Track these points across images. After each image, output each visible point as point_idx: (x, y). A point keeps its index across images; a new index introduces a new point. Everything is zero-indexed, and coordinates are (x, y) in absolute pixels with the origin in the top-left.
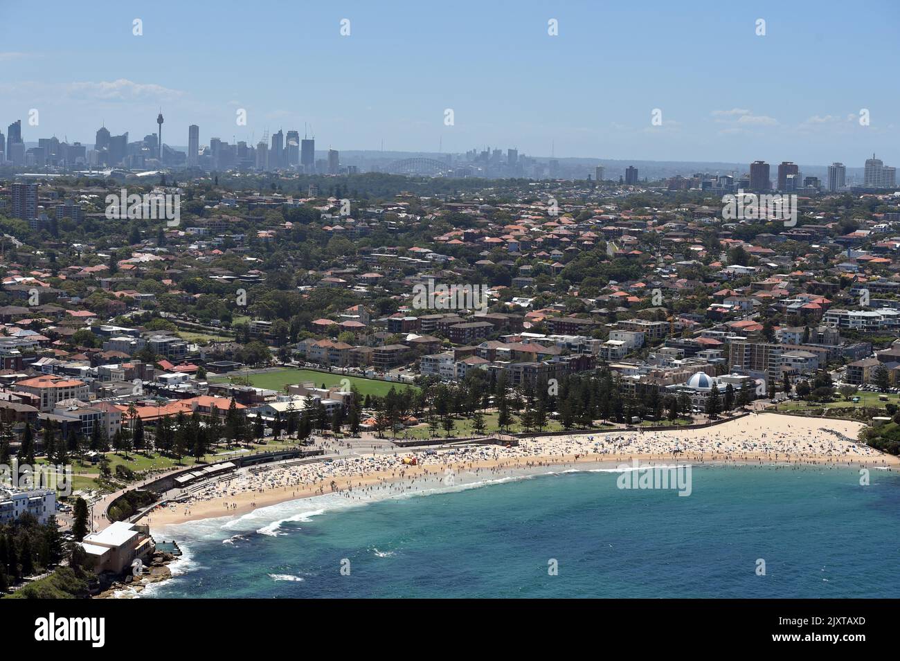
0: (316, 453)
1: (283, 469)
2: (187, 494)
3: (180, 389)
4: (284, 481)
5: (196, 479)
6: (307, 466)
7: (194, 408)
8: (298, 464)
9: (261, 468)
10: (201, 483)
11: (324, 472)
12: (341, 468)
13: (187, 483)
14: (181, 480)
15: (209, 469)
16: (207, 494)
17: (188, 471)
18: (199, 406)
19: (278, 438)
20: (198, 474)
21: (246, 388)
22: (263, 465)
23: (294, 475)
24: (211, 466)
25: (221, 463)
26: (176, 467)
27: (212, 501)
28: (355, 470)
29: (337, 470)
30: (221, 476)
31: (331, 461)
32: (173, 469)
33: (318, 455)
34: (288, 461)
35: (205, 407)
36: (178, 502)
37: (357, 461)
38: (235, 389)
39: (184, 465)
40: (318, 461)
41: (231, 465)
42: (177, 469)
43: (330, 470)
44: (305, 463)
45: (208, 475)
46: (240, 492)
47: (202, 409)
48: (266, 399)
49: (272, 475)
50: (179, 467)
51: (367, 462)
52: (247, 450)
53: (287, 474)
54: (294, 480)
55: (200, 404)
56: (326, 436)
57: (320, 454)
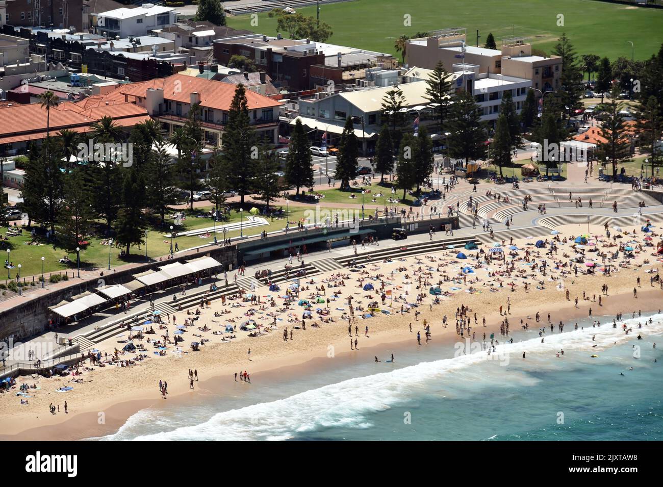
0: (438, 226)
1: (346, 271)
2: (76, 350)
3: (143, 49)
4: (338, 307)
5: (112, 306)
6: (410, 261)
7: (151, 106)
8: (387, 256)
9: (287, 269)
10: (121, 317)
11: (447, 280)
12: (494, 267)
13: (86, 317)
14: (65, 310)
15: (149, 278)
16: (130, 348)
17: (91, 286)
18: (166, 101)
19: (351, 182)
20: (116, 291)
21: (302, 46)
22: (294, 262)
23: (369, 287)
24: (156, 268)
25: (183, 260)
26: (63, 272)
27: (138, 368)
28: (529, 272)
29: (483, 273)
30: (179, 296)
31: (475, 247)
32: (54, 280)
33: (442, 229)
34: (361, 249)
35: (179, 104)
36: (45, 373)
37: (541, 245)
38: (275, 49)
39: (88, 267)
40: (443, 246)
41: (209, 263)
42: (66, 278)
43: (464, 272)
44: (404, 251)
45: (147, 293)
46: (217, 339)
47: (174, 107)
48: (346, 76)
49: (313, 289)
50: (70, 272)
51: (565, 249)
52: (263, 221)
53: (351, 287)
54: (366, 303)
55: (167, 96)
56: (476, 176)
57: (448, 226)
